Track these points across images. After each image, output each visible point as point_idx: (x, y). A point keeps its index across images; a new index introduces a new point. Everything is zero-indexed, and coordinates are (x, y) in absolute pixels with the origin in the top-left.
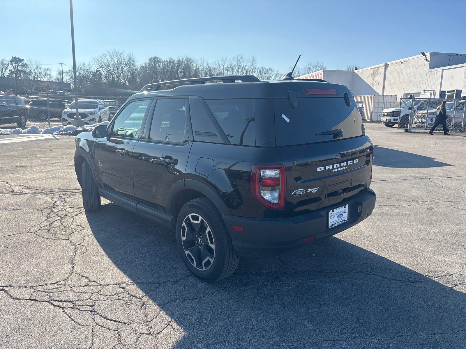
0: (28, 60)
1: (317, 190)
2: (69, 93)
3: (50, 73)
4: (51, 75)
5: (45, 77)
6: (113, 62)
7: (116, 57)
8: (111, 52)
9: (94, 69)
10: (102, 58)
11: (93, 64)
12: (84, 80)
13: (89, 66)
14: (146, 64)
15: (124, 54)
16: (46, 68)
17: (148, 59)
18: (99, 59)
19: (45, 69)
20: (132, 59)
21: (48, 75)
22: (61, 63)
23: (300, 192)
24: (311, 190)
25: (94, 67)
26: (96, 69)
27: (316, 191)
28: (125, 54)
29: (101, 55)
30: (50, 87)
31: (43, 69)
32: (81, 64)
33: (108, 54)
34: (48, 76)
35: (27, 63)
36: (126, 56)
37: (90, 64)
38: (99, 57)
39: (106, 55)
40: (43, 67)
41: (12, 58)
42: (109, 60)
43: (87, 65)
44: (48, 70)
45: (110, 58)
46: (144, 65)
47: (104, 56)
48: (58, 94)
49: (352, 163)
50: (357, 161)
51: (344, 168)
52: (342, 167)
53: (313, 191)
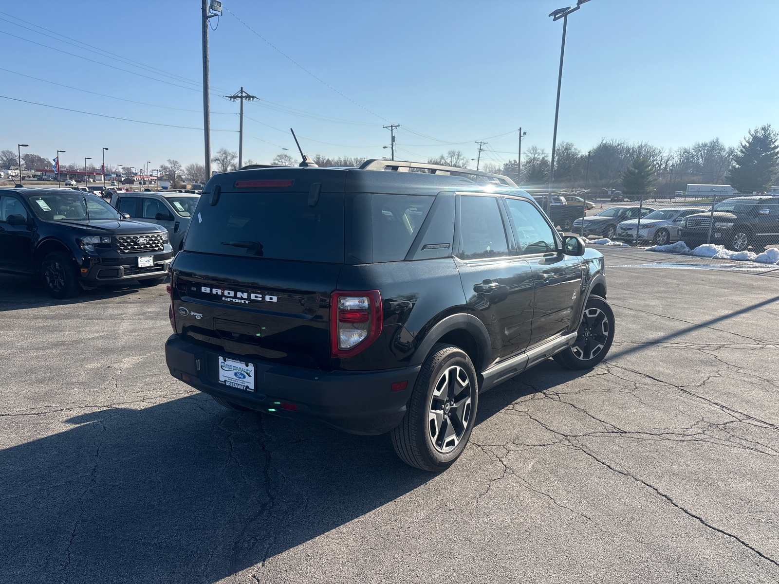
1: (200, 316)
23: (183, 311)
24: (194, 314)
27: (200, 318)
49: (260, 299)
50: (275, 299)
51: (243, 301)
52: (239, 298)
53: (196, 315)
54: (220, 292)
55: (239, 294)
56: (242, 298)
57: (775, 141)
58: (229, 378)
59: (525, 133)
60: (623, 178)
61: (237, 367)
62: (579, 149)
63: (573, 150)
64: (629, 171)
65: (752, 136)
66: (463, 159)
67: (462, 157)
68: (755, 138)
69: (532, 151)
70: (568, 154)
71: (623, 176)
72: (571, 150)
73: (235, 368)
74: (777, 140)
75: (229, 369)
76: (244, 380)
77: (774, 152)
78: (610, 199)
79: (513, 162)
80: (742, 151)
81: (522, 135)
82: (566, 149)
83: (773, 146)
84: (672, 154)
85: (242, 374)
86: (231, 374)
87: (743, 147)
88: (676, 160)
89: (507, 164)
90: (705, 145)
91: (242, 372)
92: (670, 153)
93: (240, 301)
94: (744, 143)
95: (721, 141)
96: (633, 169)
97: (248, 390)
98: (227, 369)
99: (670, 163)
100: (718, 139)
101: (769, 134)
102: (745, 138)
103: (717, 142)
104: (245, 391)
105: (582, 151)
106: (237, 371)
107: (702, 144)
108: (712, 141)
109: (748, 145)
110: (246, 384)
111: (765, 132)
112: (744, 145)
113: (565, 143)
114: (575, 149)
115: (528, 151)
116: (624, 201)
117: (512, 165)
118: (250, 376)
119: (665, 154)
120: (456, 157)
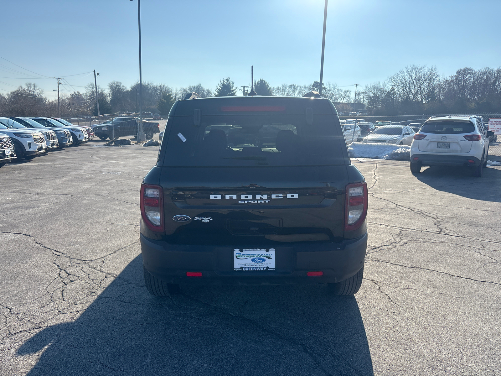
0: (327, 83)
1: (209, 219)
2: (360, 114)
3: (349, 95)
4: (350, 96)
5: (345, 98)
6: (410, 79)
7: (414, 73)
8: (410, 68)
9: (389, 88)
10: (399, 75)
11: (388, 83)
12: (377, 100)
13: (383, 85)
14: (452, 78)
15: (424, 68)
16: (347, 90)
17: (456, 71)
18: (395, 76)
19: (345, 92)
20: (433, 73)
21: (347, 96)
22: (355, 84)
23: (181, 218)
24: (200, 219)
25: (389, 86)
26: (391, 87)
27: (209, 221)
28: (426, 68)
29: (398, 72)
30: (345, 108)
31: (344, 91)
32: (375, 84)
33: (405, 71)
34: (347, 98)
35: (326, 87)
36: (427, 70)
37: (385, 82)
38: (396, 75)
39: (403, 72)
40: (344, 89)
41: (314, 82)
42: (406, 77)
43: (381, 84)
44: (348, 92)
45: (408, 75)
46: (449, 79)
47: (401, 73)
48: (351, 115)
49: (282, 198)
50: (296, 196)
51: (263, 202)
52: (258, 200)
53: (203, 220)
54: (234, 197)
55: (258, 197)
56: (261, 199)
57: (233, 87)
58: (245, 264)
59: (98, 74)
60: (158, 105)
61: (255, 254)
62: (125, 86)
63: (121, 87)
64: (161, 101)
65: (222, 83)
66: (39, 90)
67: (37, 88)
68: (223, 85)
69: (91, 87)
70: (118, 89)
71: (158, 104)
72: (120, 86)
73: (252, 256)
74: (234, 86)
75: (245, 258)
76: (263, 263)
77: (233, 93)
78: (153, 119)
79: (77, 93)
80: (218, 92)
81: (96, 75)
82: (117, 86)
83: (232, 89)
84: (177, 92)
85: (261, 259)
86: (249, 261)
87: (218, 89)
88: (180, 95)
89: (72, 95)
90: (194, 88)
91: (261, 257)
92: (176, 91)
93: (259, 202)
94: (219, 87)
95: (202, 85)
96: (163, 100)
97: (268, 269)
98: (243, 258)
99: (177, 97)
100: (200, 84)
101: (230, 83)
102: (219, 85)
103: (200, 86)
104: (267, 271)
105: (127, 87)
106: (256, 257)
107: (193, 87)
108: (197, 85)
109: (220, 88)
110: (266, 266)
111: (228, 82)
112: (218, 88)
113: (116, 82)
114: (123, 86)
115: (88, 86)
116: (161, 120)
117: (76, 95)
118: (269, 258)
119: (174, 92)
120: (33, 88)
